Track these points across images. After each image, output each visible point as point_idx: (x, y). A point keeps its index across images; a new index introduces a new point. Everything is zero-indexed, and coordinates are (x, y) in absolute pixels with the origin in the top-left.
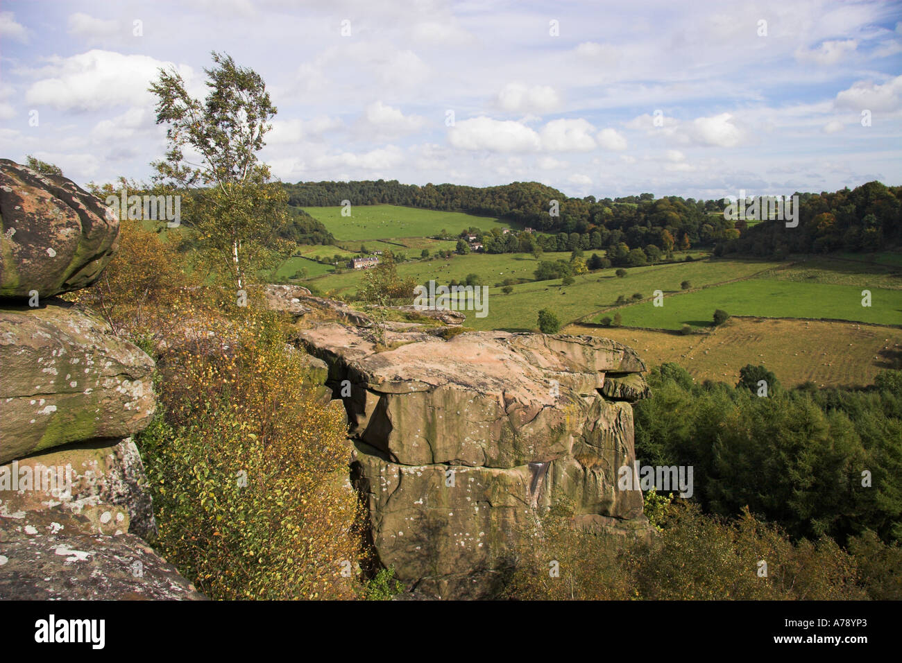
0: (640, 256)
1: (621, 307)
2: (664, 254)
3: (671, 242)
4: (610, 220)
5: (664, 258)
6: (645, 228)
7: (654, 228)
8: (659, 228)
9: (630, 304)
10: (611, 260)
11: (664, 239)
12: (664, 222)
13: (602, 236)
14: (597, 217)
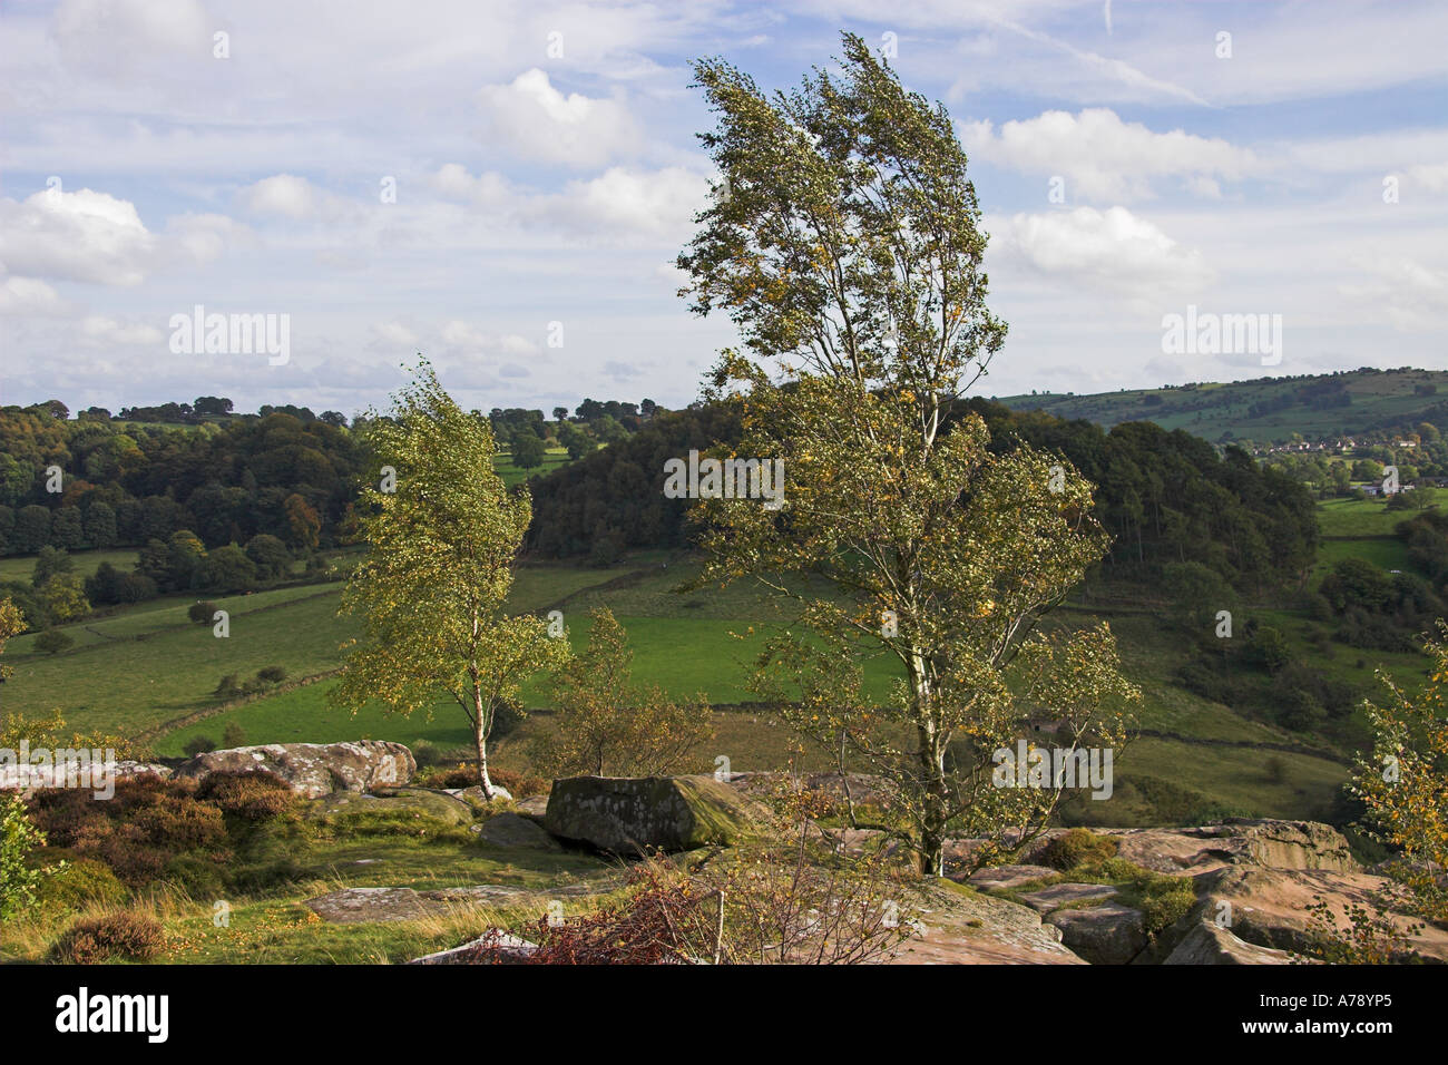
0: (238, 565)
1: (230, 706)
2: (297, 558)
3: (313, 527)
4: (136, 470)
5: (299, 568)
6: (240, 491)
7: (265, 490)
8: (278, 491)
9: (254, 697)
10: (156, 577)
11: (294, 518)
12: (289, 476)
13: (119, 513)
14: (94, 460)
